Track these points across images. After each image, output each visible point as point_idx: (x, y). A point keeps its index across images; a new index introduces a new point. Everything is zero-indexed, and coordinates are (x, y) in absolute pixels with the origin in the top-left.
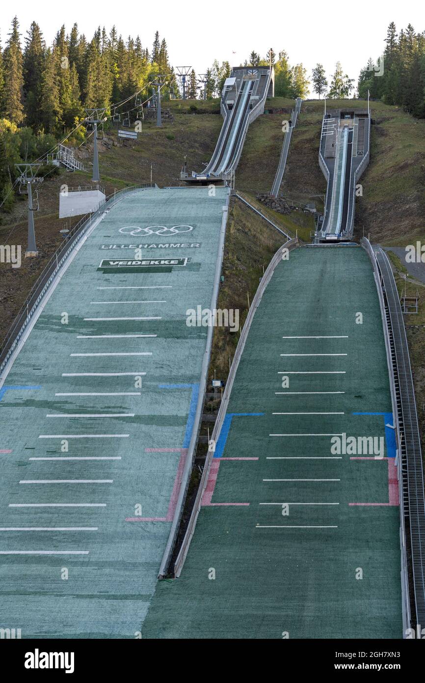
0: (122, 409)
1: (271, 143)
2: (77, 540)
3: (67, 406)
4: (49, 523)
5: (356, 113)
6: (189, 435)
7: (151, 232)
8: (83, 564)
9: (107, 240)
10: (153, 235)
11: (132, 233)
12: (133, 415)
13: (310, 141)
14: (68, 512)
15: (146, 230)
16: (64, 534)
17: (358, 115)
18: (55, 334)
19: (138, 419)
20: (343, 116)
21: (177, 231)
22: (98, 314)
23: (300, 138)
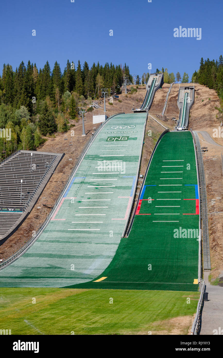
0: (111, 184)
1: (162, 98)
2: (97, 225)
3: (94, 184)
4: (87, 220)
5: (190, 88)
6: (132, 192)
7: (122, 128)
8: (98, 233)
9: (108, 131)
10: (122, 129)
11: (115, 128)
12: (115, 186)
13: (175, 97)
14: (94, 217)
15: (120, 127)
16: (93, 224)
17: (190, 89)
18: (91, 161)
19: (116, 187)
20: (185, 89)
21: (130, 127)
22: (104, 154)
23: (171, 96)
